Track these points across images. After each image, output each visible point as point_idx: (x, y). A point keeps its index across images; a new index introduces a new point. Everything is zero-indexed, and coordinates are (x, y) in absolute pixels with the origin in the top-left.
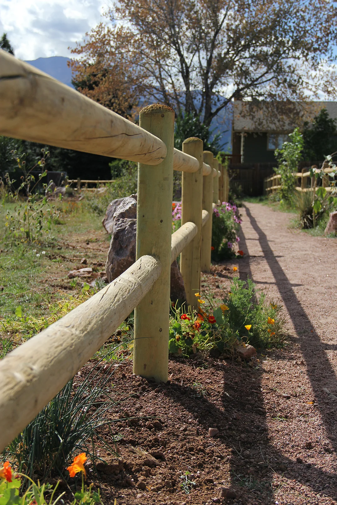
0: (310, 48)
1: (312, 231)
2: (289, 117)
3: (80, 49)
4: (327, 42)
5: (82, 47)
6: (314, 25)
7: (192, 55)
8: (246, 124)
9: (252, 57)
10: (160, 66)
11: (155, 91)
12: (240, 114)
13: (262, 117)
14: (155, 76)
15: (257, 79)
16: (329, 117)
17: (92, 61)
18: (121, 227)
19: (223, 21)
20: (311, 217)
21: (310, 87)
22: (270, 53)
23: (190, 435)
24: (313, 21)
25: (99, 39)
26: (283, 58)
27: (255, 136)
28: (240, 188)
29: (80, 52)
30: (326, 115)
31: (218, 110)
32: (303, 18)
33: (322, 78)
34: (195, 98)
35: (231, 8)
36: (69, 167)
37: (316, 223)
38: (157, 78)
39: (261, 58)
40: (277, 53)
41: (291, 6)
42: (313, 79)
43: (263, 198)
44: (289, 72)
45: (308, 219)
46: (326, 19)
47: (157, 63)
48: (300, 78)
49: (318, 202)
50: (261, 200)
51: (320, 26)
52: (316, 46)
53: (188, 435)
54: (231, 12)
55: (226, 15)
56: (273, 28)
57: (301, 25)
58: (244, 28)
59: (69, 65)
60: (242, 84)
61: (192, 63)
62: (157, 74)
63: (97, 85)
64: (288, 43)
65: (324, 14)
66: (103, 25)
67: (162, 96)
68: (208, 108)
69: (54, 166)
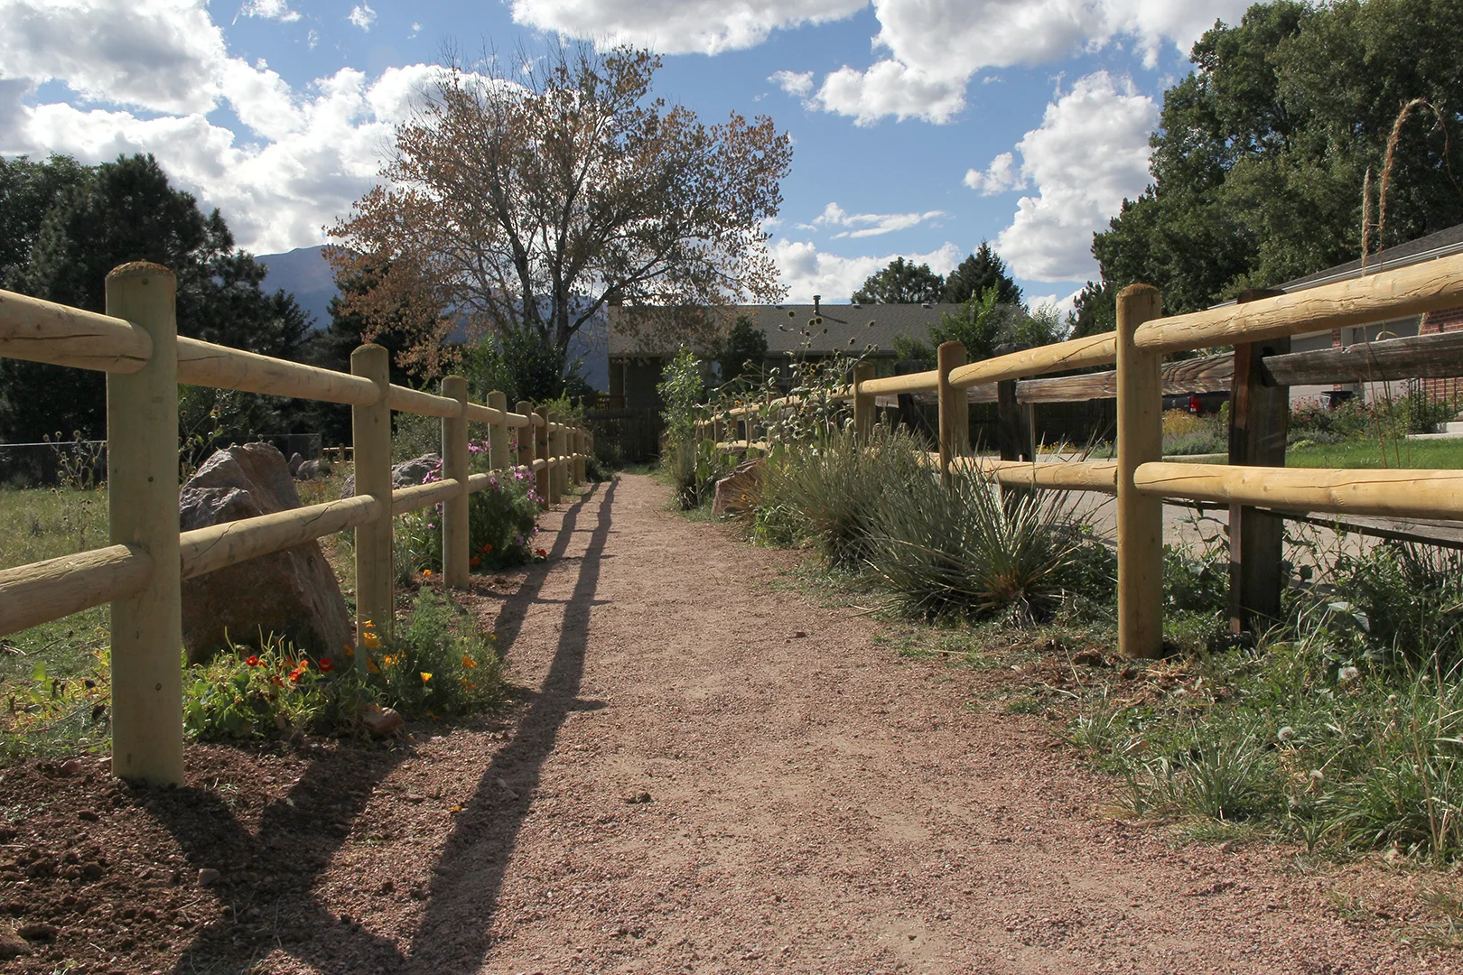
0: (724, 220)
1: (693, 514)
2: (696, 330)
3: (342, 228)
4: (751, 212)
5: (346, 226)
6: (729, 185)
7: (529, 234)
8: (626, 345)
9: (630, 234)
10: (480, 254)
11: (471, 294)
12: (616, 327)
13: (651, 331)
14: (471, 268)
15: (641, 271)
16: (754, 328)
17: (365, 248)
18: (190, 503)
19: (581, 179)
20: (694, 489)
21: (729, 282)
22: (660, 228)
23: (154, 886)
24: (727, 179)
25: (375, 212)
26: (683, 236)
27: (640, 364)
28: (618, 449)
29: (342, 234)
30: (747, 325)
31: (580, 322)
32: (711, 175)
33: (746, 269)
34: (539, 304)
35: (593, 159)
36: (336, 426)
37: (702, 499)
38: (475, 272)
39: (648, 236)
40: (671, 228)
41: (690, 156)
42: (733, 269)
43: (655, 465)
44: (692, 259)
45: (689, 494)
46: (747, 176)
47: (475, 248)
48: (711, 267)
49: (704, 463)
50: (651, 469)
51: (738, 187)
52: (733, 217)
53: (150, 885)
54: (594, 165)
55: (585, 170)
56: (663, 187)
57: (708, 184)
58: (614, 189)
59: (324, 256)
60: (617, 278)
61: (532, 245)
62: (476, 265)
63: (373, 287)
64: (688, 213)
65: (743, 169)
66: (382, 190)
67: (483, 302)
68: (563, 319)
69: (310, 427)
